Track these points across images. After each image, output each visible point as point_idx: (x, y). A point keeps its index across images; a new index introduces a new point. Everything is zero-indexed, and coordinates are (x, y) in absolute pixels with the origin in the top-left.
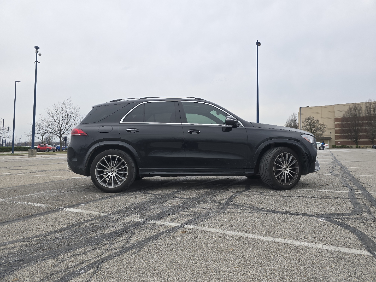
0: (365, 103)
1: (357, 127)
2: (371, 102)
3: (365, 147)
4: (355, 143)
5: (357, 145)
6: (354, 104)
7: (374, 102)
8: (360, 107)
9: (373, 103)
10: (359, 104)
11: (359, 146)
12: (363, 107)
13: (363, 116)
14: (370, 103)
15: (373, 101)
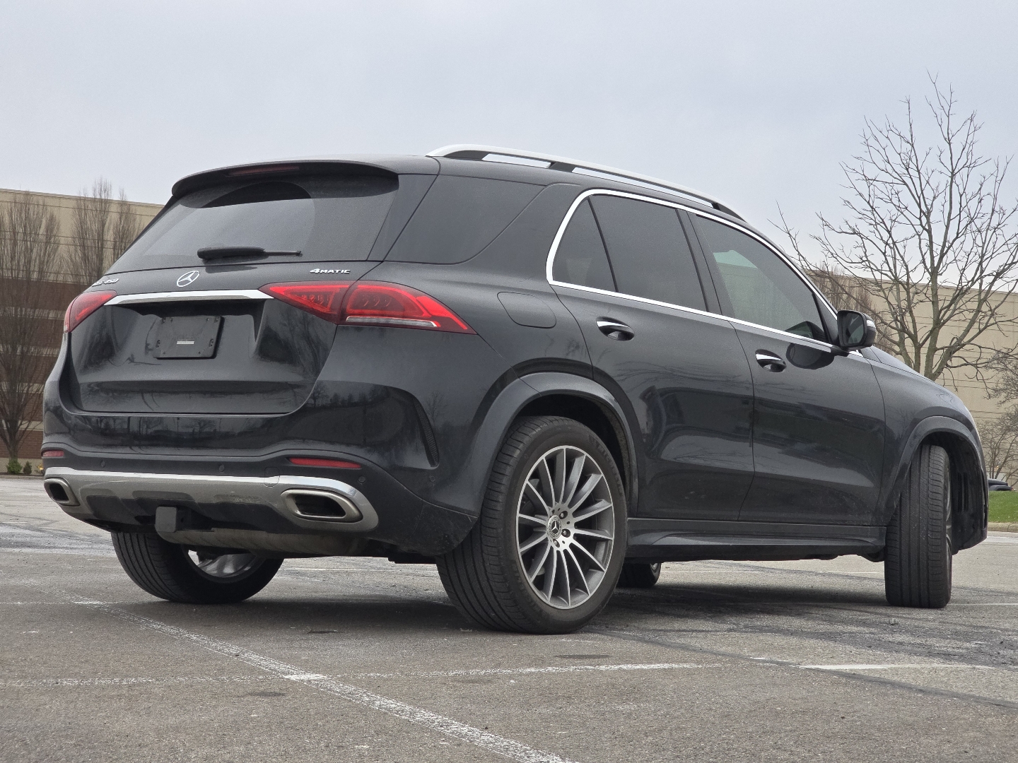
0: (78, 199)
1: (23, 345)
2: (107, 202)
3: (22, 471)
4: (5, 440)
5: (14, 455)
6: (21, 199)
7: (123, 204)
8: (52, 219)
9: (114, 208)
10: (49, 202)
11: (22, 462)
12: (67, 228)
13: (61, 278)
14: (102, 205)
15: (115, 196)
